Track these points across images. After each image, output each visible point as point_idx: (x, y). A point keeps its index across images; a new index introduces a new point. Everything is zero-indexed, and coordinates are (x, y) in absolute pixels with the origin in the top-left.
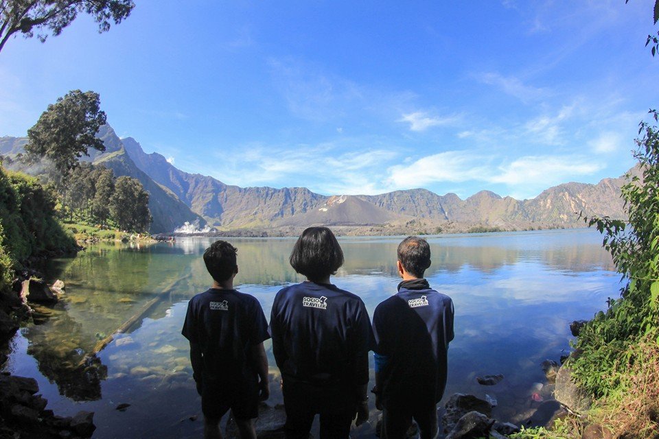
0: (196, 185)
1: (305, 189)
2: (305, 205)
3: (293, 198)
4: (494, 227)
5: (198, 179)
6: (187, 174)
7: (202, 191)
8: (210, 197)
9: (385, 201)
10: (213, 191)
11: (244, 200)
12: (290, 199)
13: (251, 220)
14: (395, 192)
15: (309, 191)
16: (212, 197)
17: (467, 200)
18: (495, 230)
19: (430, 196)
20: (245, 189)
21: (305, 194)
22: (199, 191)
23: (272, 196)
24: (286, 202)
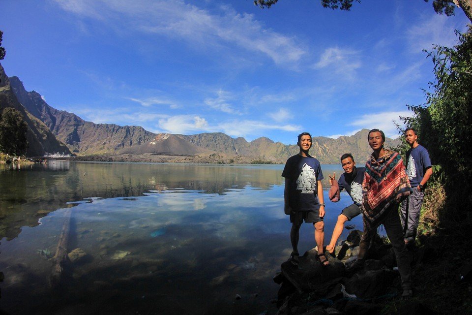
0: (62, 120)
1: (141, 128)
2: (140, 139)
3: (132, 134)
4: (268, 160)
5: (64, 115)
6: (56, 110)
7: (67, 124)
8: (72, 129)
9: (195, 139)
10: (75, 125)
11: (97, 133)
12: (130, 134)
13: (101, 149)
14: (203, 134)
15: (143, 129)
16: (73, 129)
17: (252, 142)
18: (269, 163)
19: (226, 138)
20: (98, 125)
21: (140, 131)
22: (65, 124)
23: (117, 132)
24: (126, 136)
